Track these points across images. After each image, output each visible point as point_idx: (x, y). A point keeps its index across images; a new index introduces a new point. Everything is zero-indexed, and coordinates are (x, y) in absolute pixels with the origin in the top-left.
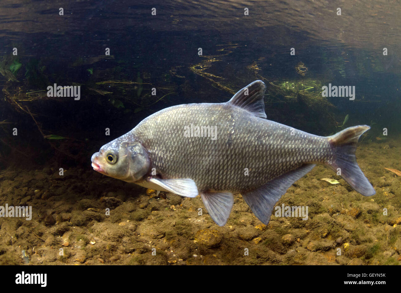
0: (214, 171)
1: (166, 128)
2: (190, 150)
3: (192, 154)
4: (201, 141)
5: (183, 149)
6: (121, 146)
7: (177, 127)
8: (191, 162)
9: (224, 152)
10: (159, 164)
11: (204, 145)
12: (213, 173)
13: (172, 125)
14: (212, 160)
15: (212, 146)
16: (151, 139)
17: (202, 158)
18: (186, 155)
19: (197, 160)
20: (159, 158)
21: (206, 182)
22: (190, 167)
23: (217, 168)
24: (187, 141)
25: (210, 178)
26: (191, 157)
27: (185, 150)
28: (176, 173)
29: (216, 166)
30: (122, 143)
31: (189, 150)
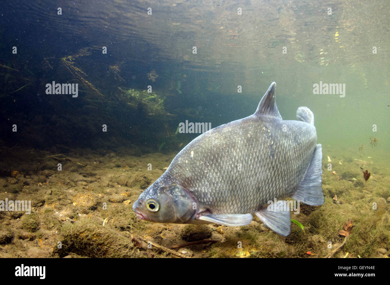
0: (264, 186)
1: (203, 160)
2: (236, 176)
3: (239, 178)
4: (244, 163)
5: (228, 176)
6: (159, 193)
7: (214, 156)
8: (239, 186)
9: (270, 165)
10: (205, 200)
11: (248, 165)
12: (264, 189)
13: (208, 156)
14: (260, 177)
15: (256, 163)
16: (189, 177)
17: (250, 179)
18: (233, 181)
19: (245, 183)
20: (204, 193)
21: (258, 201)
22: (239, 192)
23: (266, 183)
24: (230, 167)
25: (261, 195)
26: (238, 182)
27: (230, 177)
28: (226, 202)
29: (265, 182)
30: (159, 189)
31: (234, 175)
